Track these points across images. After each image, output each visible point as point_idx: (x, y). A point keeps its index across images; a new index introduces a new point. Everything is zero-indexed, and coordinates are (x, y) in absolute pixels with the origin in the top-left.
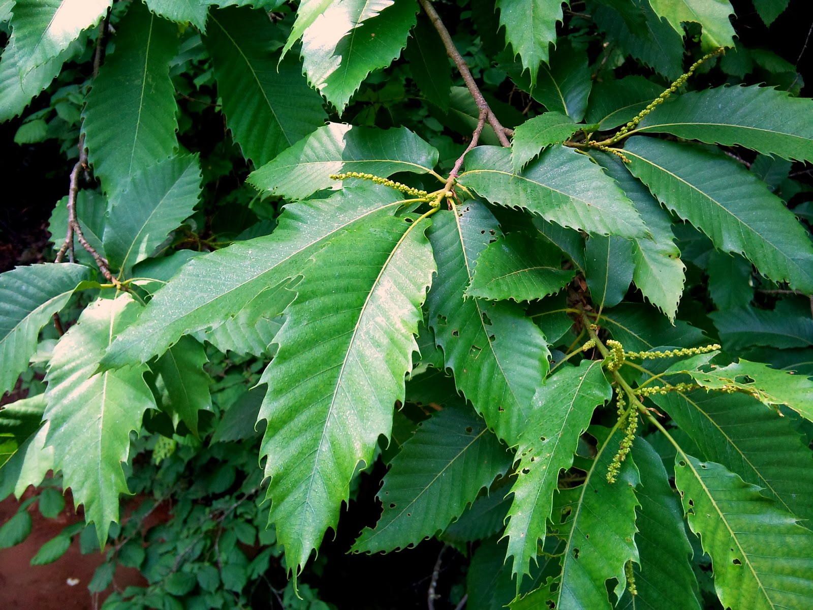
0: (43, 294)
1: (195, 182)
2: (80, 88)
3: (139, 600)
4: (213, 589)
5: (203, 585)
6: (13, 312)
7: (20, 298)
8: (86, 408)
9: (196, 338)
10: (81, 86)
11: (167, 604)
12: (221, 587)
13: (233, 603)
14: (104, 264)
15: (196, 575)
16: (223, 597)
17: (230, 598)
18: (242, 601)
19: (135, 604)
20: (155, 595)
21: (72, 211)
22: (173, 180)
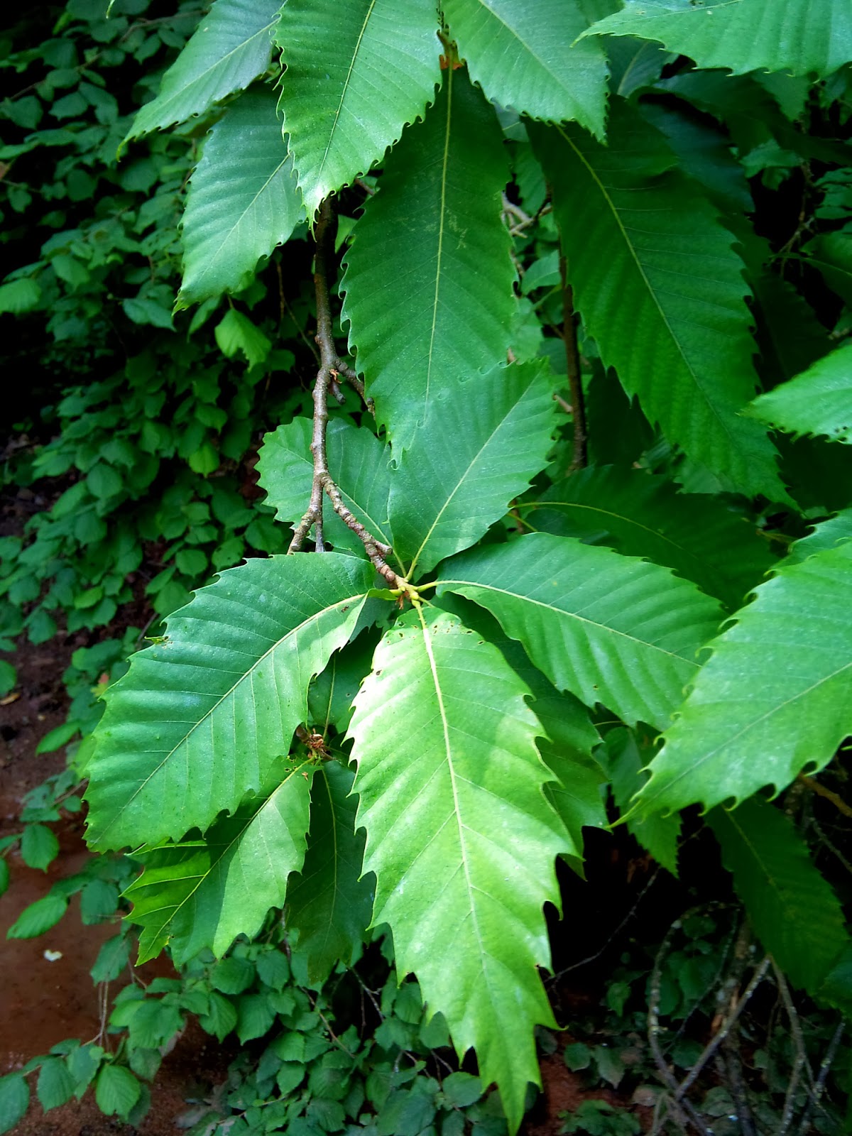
0: (294, 610)
1: (545, 409)
2: (86, 235)
3: (173, 999)
4: (279, 986)
5: (265, 978)
6: (247, 642)
7: (257, 617)
8: (435, 845)
9: (580, 697)
10: (86, 231)
11: (215, 1008)
12: (291, 982)
13: (308, 1008)
14: (379, 551)
15: (254, 964)
16: (293, 998)
17: (304, 999)
18: (321, 1005)
19: (167, 1006)
20: (196, 992)
21: (320, 456)
22: (508, 403)
